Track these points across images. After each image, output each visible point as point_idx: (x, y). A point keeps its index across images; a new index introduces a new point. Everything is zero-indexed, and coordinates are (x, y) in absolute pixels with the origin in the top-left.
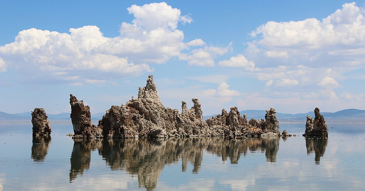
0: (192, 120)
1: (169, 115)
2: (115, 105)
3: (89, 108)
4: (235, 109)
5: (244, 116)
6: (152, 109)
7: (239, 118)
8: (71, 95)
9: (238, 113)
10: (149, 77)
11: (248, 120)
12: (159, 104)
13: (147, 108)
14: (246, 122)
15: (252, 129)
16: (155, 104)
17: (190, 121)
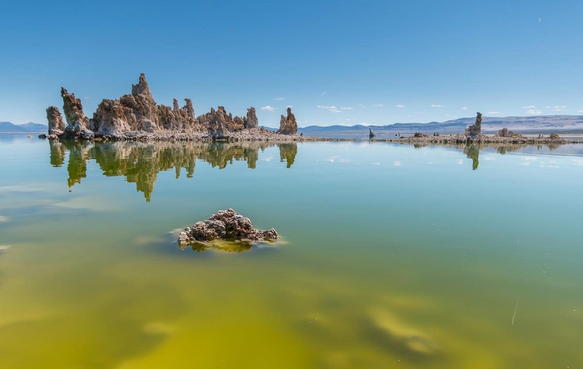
0: (183, 116)
1: (162, 111)
2: (106, 98)
3: (80, 101)
4: (222, 108)
5: (230, 114)
6: (143, 104)
7: (225, 116)
8: (62, 88)
9: (224, 111)
10: (141, 75)
11: (233, 118)
12: (150, 100)
13: (139, 103)
14: (231, 119)
15: (236, 125)
16: (146, 99)
17: (181, 117)
